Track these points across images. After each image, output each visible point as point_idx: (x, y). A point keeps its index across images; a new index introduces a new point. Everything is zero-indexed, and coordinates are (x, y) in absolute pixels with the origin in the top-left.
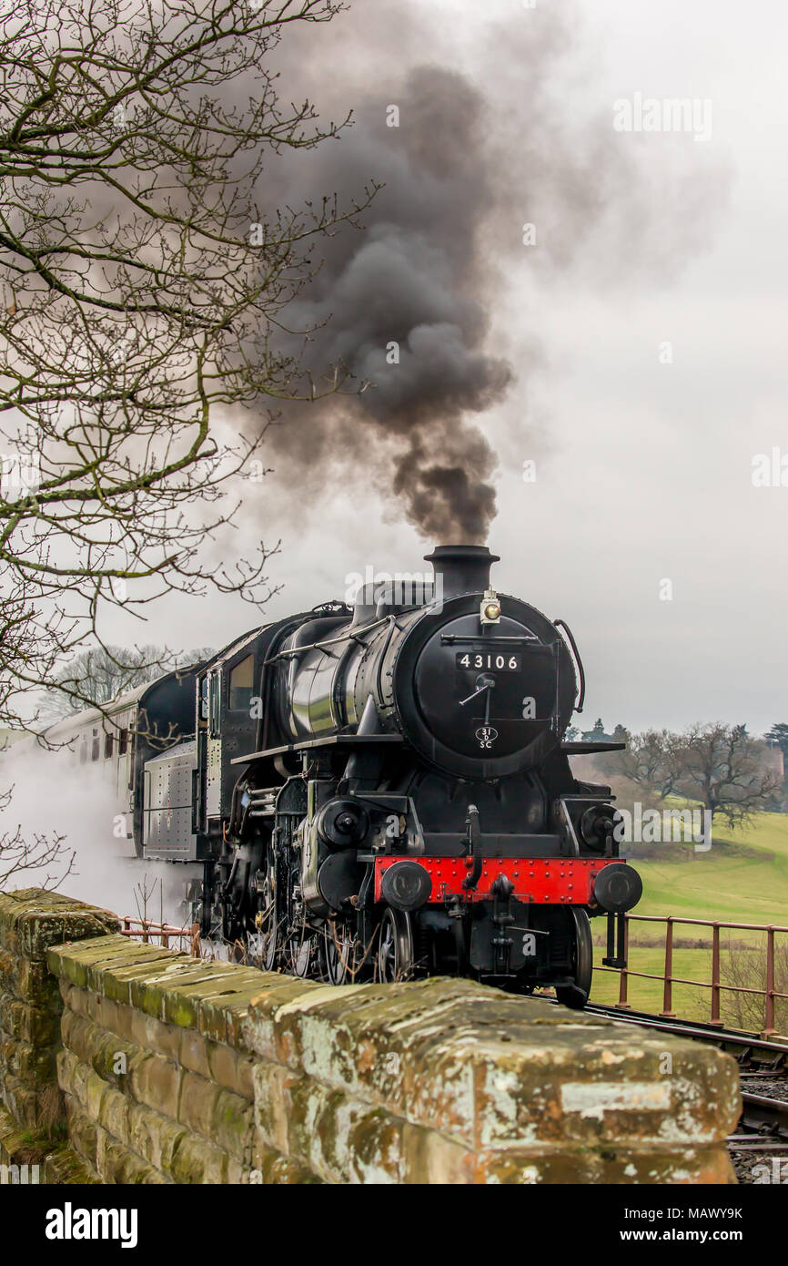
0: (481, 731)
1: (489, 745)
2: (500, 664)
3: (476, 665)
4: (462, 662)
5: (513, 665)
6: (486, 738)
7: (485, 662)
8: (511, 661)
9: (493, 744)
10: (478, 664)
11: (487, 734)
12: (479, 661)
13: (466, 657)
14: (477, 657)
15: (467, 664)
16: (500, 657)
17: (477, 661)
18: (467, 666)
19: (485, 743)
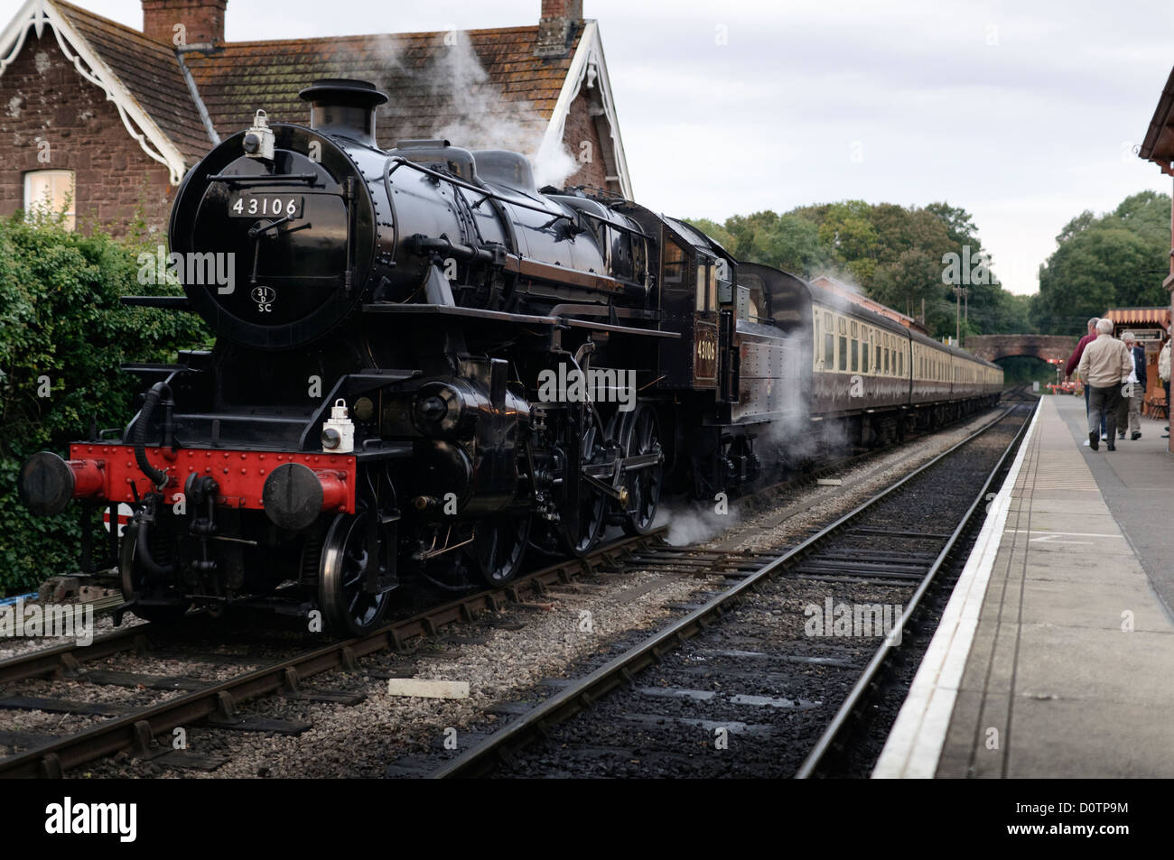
0: (258, 292)
1: (269, 309)
2: (276, 209)
3: (250, 211)
4: (235, 208)
5: (291, 209)
6: (264, 300)
7: (260, 206)
8: (290, 205)
9: (273, 307)
10: (253, 209)
11: (263, 295)
12: (254, 206)
13: (240, 201)
14: (252, 201)
15: (240, 209)
16: (277, 200)
17: (252, 206)
18: (240, 212)
19: (263, 307)
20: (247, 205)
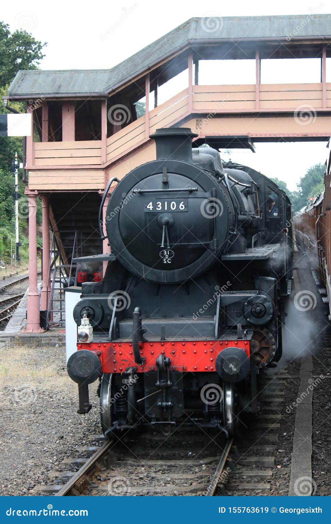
0: (163, 253)
1: (169, 261)
2: (173, 207)
3: (157, 209)
4: (148, 207)
5: (182, 207)
6: (167, 257)
7: (163, 206)
8: (181, 205)
9: (172, 260)
10: (159, 208)
11: (167, 254)
12: (160, 206)
13: (151, 203)
14: (158, 203)
15: (151, 208)
16: (173, 202)
17: (158, 206)
18: (151, 209)
19: (166, 260)
20: (155, 206)
